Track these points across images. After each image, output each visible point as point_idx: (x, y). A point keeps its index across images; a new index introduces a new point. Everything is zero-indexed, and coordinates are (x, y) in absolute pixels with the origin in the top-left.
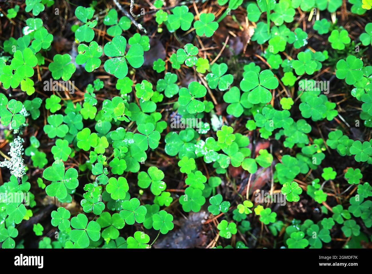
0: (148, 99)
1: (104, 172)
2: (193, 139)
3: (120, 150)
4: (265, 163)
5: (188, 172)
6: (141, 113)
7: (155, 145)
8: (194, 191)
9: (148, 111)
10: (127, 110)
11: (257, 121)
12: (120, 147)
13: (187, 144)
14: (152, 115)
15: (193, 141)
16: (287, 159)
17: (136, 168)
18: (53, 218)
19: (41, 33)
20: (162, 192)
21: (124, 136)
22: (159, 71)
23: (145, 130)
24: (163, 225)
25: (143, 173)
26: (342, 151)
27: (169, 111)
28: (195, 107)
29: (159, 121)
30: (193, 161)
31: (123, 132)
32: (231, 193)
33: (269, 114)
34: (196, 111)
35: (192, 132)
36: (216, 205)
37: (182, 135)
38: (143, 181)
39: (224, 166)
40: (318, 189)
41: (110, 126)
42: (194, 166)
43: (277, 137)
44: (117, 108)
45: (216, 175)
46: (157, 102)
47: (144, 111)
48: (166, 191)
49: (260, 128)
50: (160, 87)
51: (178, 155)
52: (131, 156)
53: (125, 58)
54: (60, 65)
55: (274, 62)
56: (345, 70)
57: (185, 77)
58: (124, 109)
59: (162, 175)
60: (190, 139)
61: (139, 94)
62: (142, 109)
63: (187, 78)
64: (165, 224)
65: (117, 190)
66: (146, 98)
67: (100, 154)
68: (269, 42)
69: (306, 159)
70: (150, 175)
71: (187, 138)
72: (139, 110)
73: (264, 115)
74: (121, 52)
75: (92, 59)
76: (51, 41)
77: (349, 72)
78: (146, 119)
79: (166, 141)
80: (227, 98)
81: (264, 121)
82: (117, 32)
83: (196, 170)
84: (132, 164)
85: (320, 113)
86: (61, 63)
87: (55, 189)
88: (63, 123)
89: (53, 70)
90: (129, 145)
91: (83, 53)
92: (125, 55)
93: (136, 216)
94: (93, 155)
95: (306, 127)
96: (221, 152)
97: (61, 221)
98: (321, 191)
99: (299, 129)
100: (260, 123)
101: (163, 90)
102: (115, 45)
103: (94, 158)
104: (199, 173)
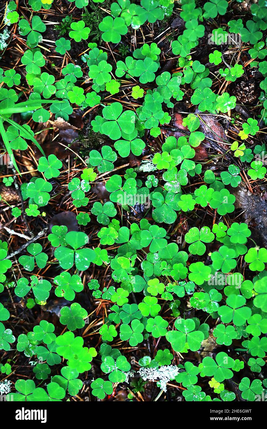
0: (116, 233)
1: (183, 285)
2: (163, 194)
3: (164, 270)
4: (196, 123)
5: (194, 203)
6: (129, 243)
7: (163, 232)
8: (215, 199)
9: (128, 235)
10: (125, 255)
11: (152, 126)
12: (161, 269)
13: (166, 200)
14: (132, 233)
15: (164, 194)
16: (195, 99)
17: (184, 255)
18: (224, 343)
19: (37, 333)
20: (211, 231)
21: (150, 263)
22: (89, 220)
23: (147, 240)
24: (241, 234)
25: (190, 249)
26: (192, 46)
27: (130, 216)
28: (130, 187)
29: (139, 226)
30: (183, 197)
31: (146, 263)
32: (224, 160)
33: (146, 113)
34: (134, 188)
35: (155, 194)
36: (232, 179)
37: (157, 204)
38: (198, 249)
39: (193, 166)
40: (230, 72)
41: (138, 276)
42: (189, 197)
43: (171, 105)
44: (122, 265)
45: (202, 174)
46: (119, 226)
47: (128, 240)
48: (211, 228)
49: (159, 124)
50: (104, 221)
51: (177, 212)
52: (172, 259)
53: (77, 250)
54: (71, 319)
55: (93, 100)
56: (112, 34)
57: (95, 194)
58: (125, 258)
59: (194, 229)
60: (162, 197)
61: (111, 242)
62: (125, 241)
63: (97, 192)
64: (241, 231)
65: (201, 274)
66: (115, 235)
67: (165, 289)
68: (72, 102)
69: (198, 79)
70: (193, 241)
71: (160, 200)
72: (125, 245)
73: (147, 118)
74: (70, 253)
75: (71, 284)
76: (48, 323)
77: (115, 30)
78: (136, 239)
79: (160, 222)
80: (124, 154)
81: (153, 120)
82: (43, 258)
83: (193, 195)
84: (180, 259)
85: (152, 64)
86: (69, 318)
87: (194, 342)
88: (130, 324)
89: (75, 326)
90: (159, 259)
91: (64, 292)
92: (73, 249)
93: (228, 258)
94: (165, 296)
95: (164, 76)
96: (178, 167)
97: (227, 335)
98: (232, 69)
99: (165, 84)
100: (154, 123)
101: (108, 218)
102: (63, 258)
103: (168, 296)
104: (197, 192)
